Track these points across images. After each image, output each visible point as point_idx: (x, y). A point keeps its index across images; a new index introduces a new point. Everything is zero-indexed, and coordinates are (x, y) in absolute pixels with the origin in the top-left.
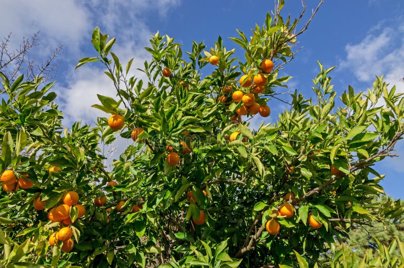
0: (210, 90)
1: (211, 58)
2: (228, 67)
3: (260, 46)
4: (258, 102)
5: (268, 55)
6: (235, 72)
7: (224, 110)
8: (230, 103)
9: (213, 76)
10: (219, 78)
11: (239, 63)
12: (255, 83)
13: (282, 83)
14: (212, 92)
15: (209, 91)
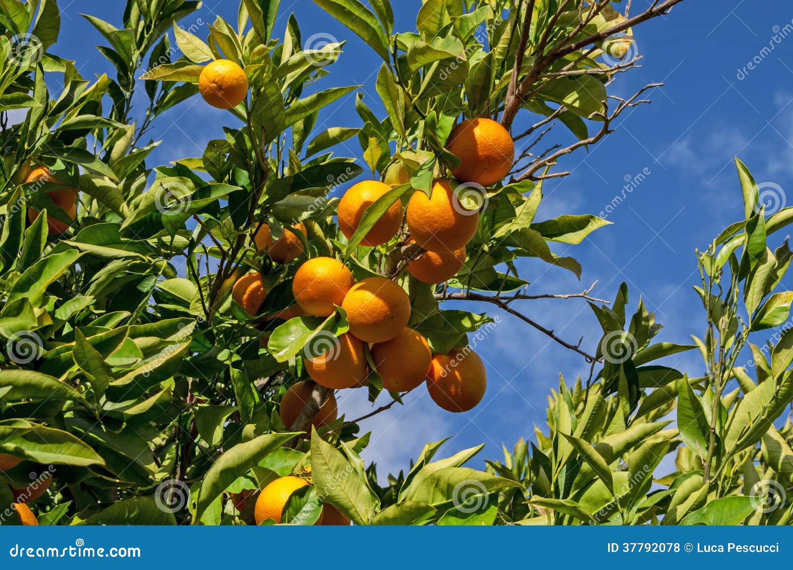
0: (187, 234)
1: (209, 68)
2: (300, 125)
3: (456, 49)
4: (426, 329)
5: (493, 95)
6: (330, 156)
7: (249, 352)
8: (280, 314)
9: (209, 164)
10: (244, 178)
11: (360, 110)
12: (415, 232)
13: (552, 244)
14: (192, 245)
15: (180, 240)
